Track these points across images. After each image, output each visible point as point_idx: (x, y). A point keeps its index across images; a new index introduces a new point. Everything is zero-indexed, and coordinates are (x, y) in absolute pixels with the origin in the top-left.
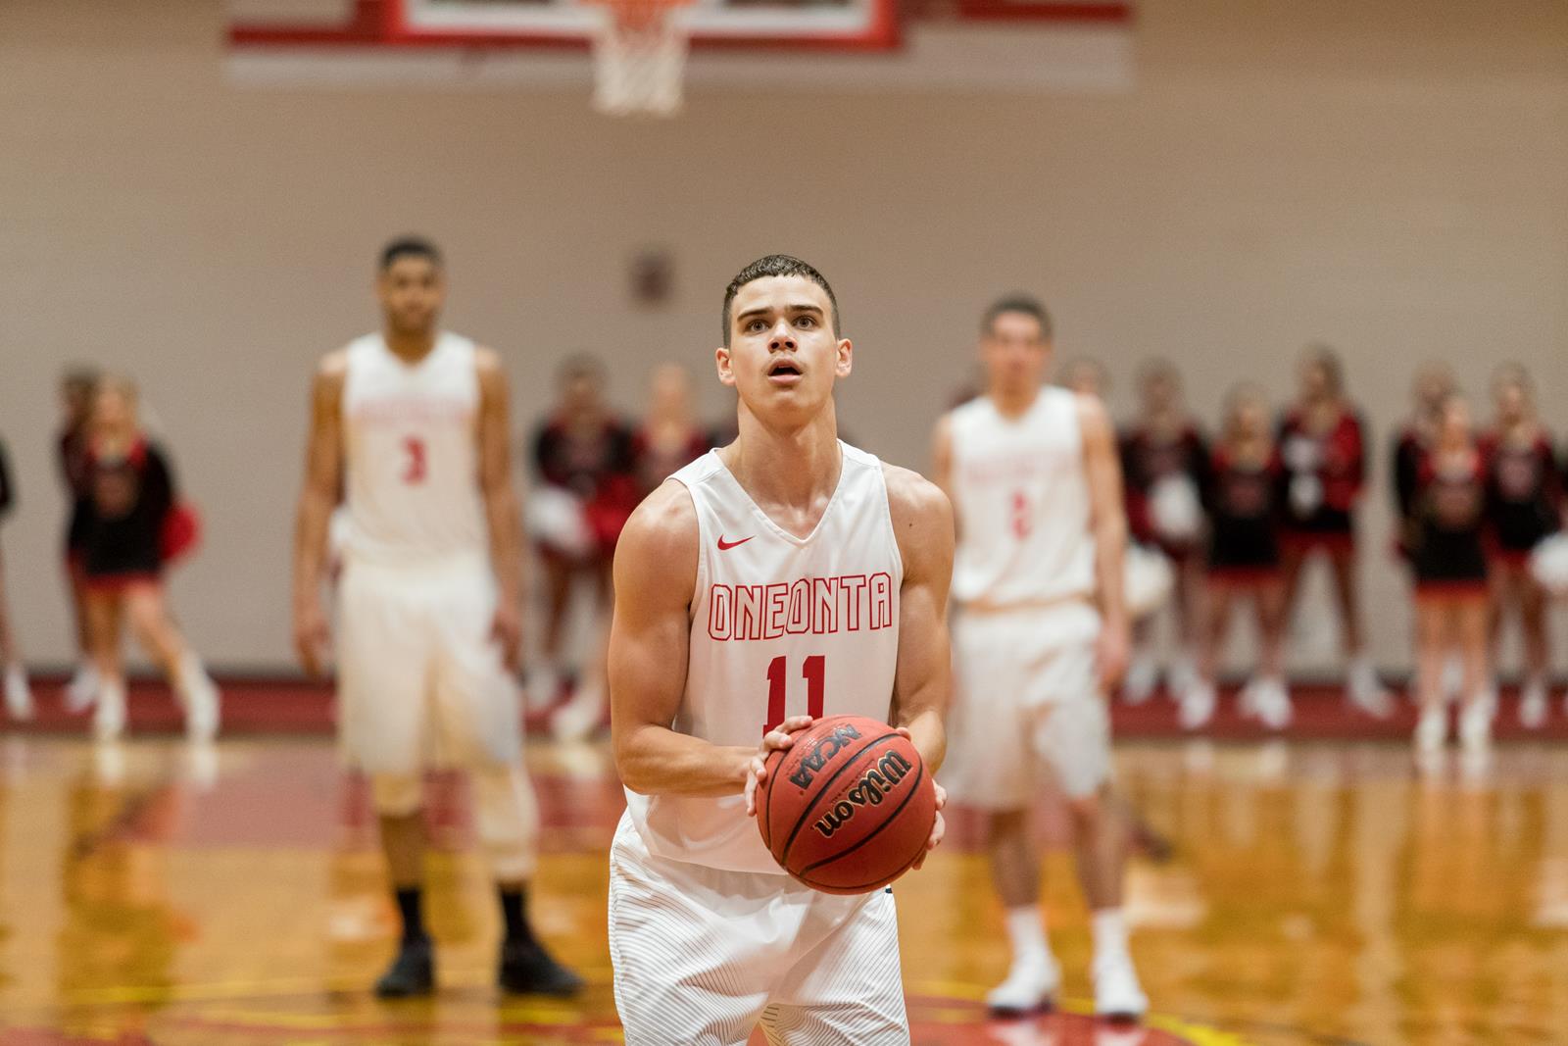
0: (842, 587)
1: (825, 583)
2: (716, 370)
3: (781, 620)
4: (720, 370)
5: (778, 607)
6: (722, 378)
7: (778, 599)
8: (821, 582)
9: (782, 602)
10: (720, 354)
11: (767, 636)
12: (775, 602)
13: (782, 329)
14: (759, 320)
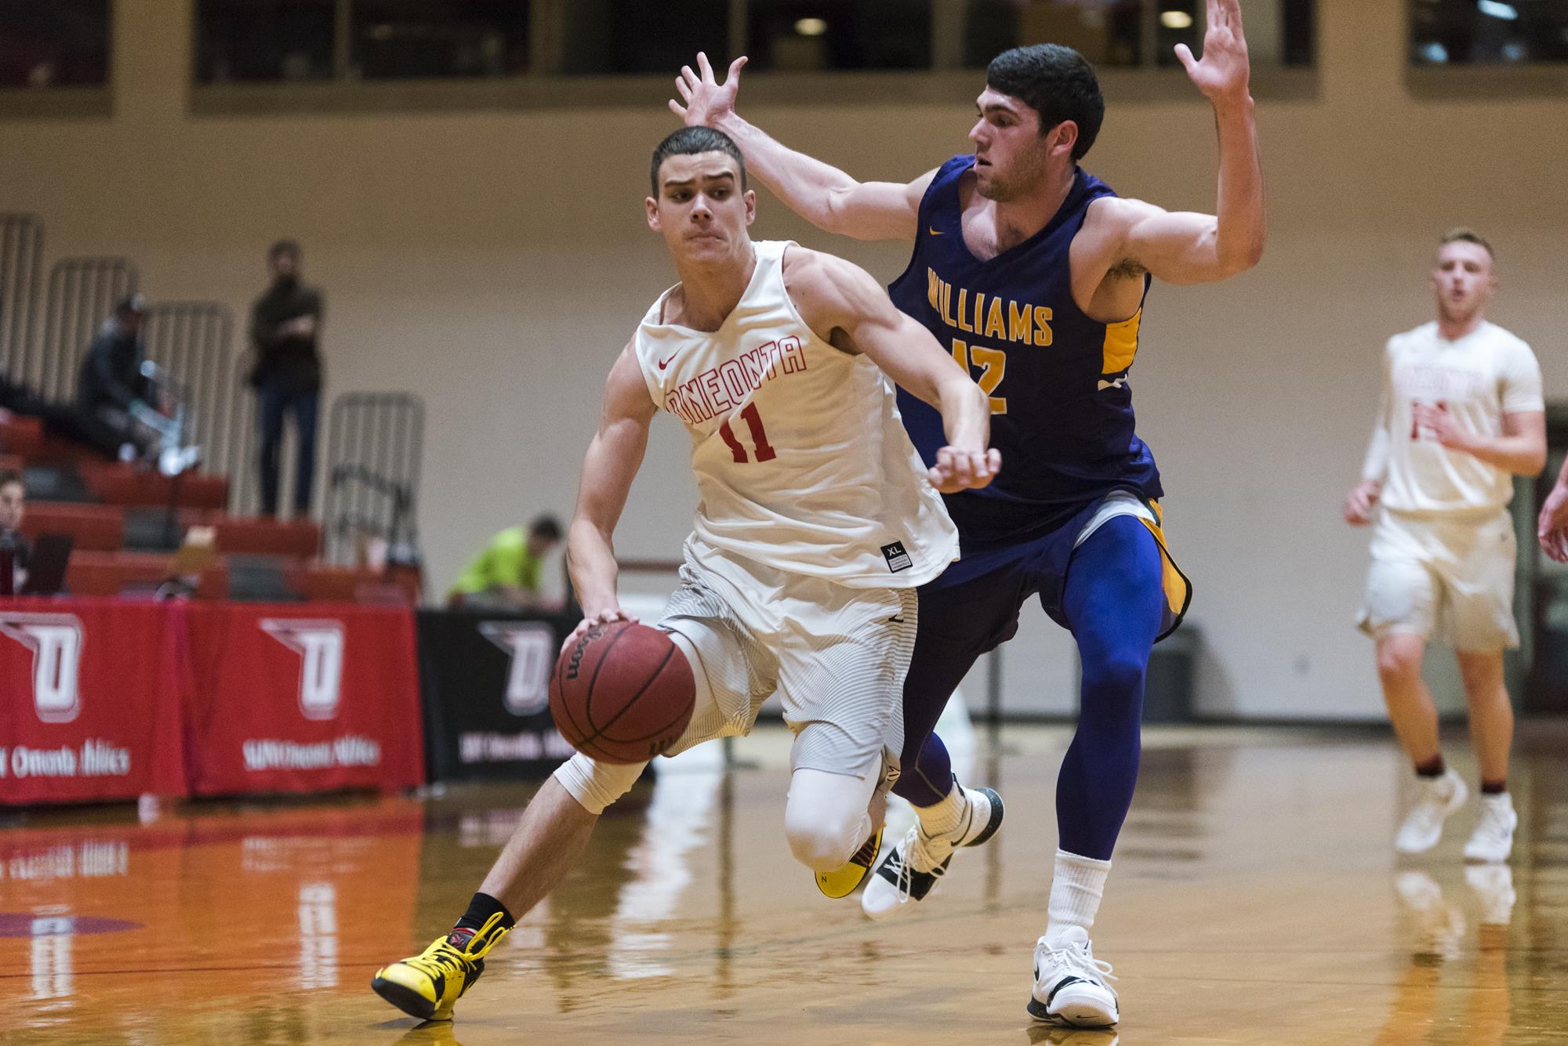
0: (762, 355)
1: (748, 356)
2: (646, 215)
3: (720, 397)
4: (649, 215)
5: (715, 389)
6: (651, 224)
7: (711, 383)
8: (746, 357)
9: (716, 384)
10: (649, 203)
11: (716, 412)
12: (710, 386)
13: (700, 203)
14: (683, 193)
